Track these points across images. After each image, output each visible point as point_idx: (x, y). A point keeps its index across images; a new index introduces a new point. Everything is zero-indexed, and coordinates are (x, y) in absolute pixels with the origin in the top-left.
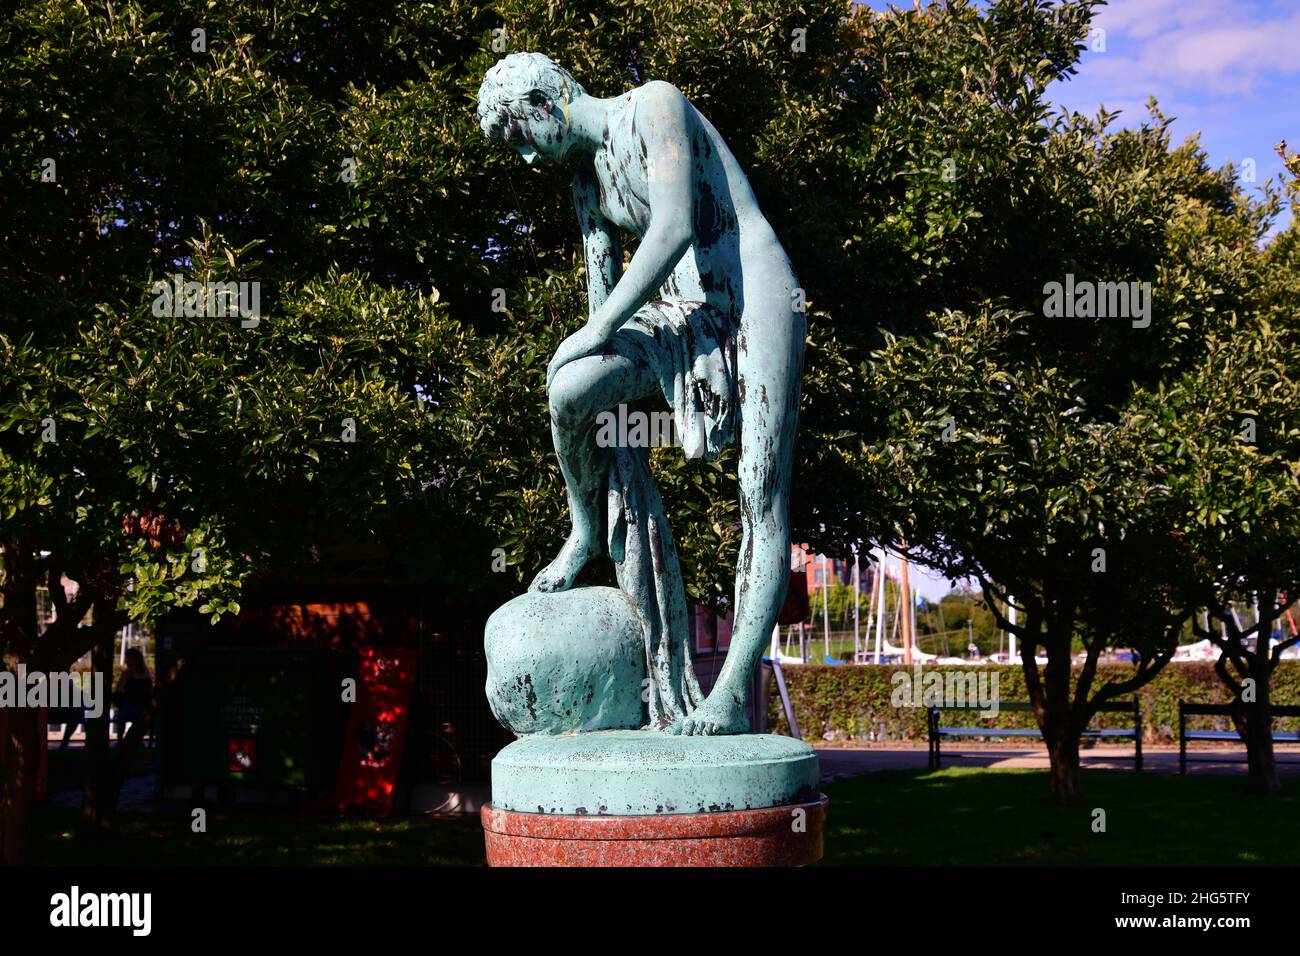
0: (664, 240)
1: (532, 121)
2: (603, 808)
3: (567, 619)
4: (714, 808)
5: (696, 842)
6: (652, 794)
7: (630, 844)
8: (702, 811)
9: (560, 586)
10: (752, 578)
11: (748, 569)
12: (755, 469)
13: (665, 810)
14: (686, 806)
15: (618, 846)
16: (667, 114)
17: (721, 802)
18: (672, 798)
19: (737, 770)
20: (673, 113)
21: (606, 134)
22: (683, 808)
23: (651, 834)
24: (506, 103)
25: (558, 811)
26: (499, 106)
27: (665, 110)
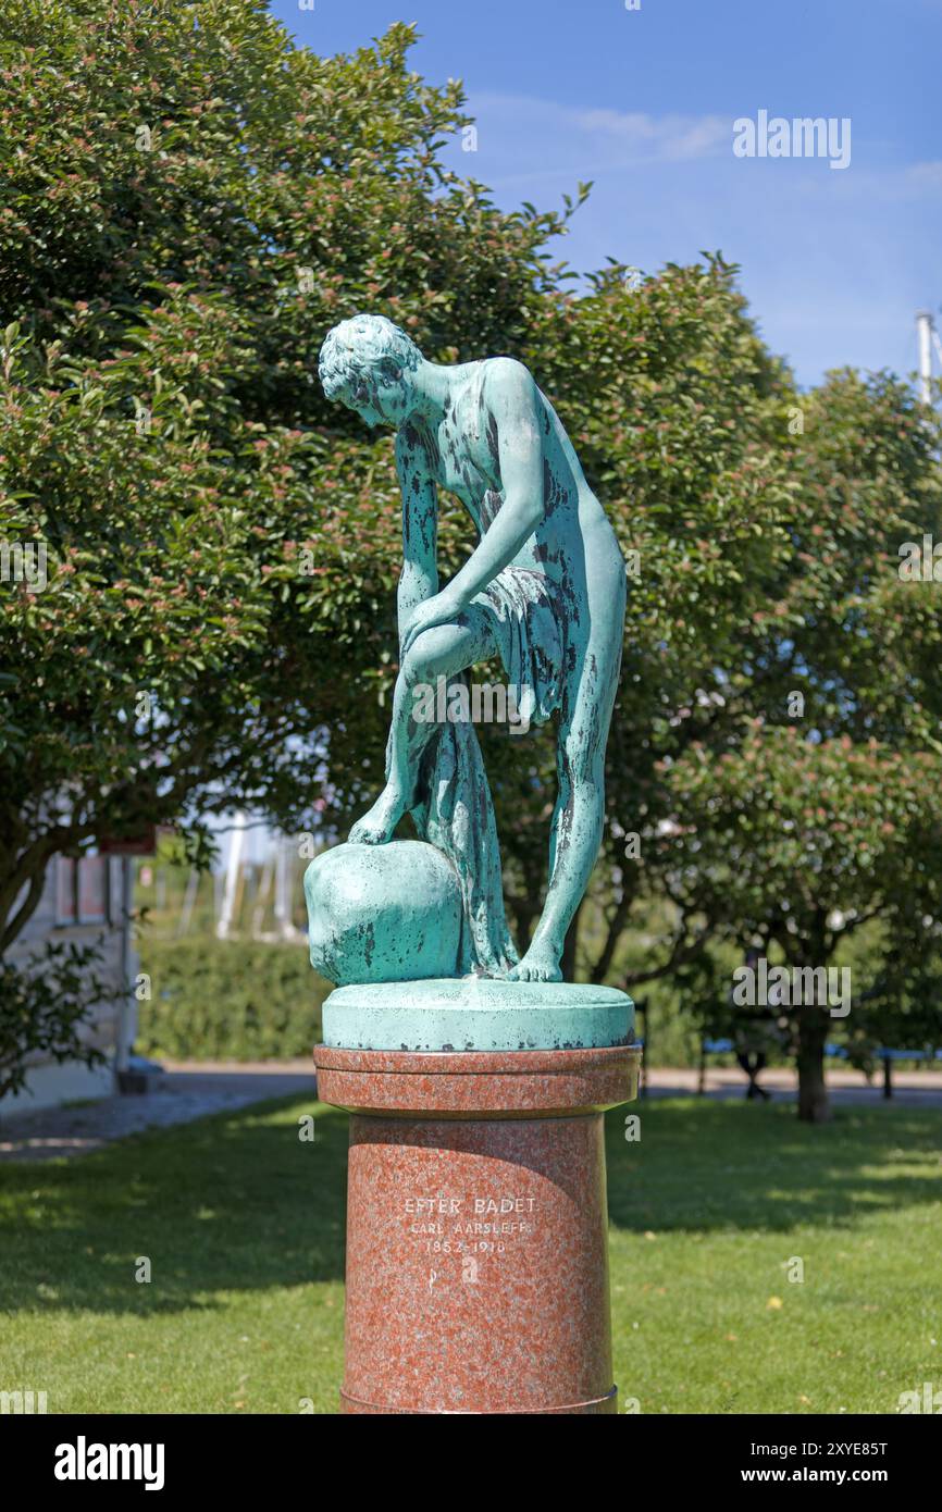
0: (520, 517)
1: (381, 388)
2: (470, 1044)
3: (402, 871)
4: (567, 1045)
5: (554, 1077)
6: (515, 1032)
7: (495, 1077)
8: (557, 1048)
9: (382, 839)
10: (572, 837)
11: (568, 828)
12: (581, 734)
13: (526, 1047)
14: (544, 1044)
15: (485, 1079)
16: (521, 395)
17: (573, 1040)
18: (533, 1035)
19: (586, 1011)
20: (526, 394)
21: (448, 403)
22: (542, 1045)
23: (516, 1068)
24: (357, 368)
25: (423, 1048)
26: (348, 370)
27: (519, 391)
